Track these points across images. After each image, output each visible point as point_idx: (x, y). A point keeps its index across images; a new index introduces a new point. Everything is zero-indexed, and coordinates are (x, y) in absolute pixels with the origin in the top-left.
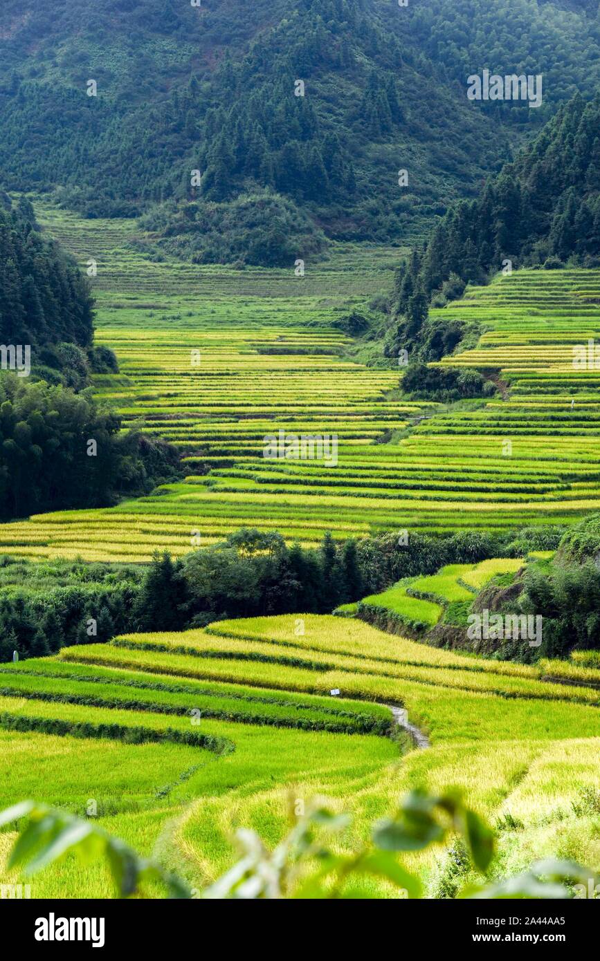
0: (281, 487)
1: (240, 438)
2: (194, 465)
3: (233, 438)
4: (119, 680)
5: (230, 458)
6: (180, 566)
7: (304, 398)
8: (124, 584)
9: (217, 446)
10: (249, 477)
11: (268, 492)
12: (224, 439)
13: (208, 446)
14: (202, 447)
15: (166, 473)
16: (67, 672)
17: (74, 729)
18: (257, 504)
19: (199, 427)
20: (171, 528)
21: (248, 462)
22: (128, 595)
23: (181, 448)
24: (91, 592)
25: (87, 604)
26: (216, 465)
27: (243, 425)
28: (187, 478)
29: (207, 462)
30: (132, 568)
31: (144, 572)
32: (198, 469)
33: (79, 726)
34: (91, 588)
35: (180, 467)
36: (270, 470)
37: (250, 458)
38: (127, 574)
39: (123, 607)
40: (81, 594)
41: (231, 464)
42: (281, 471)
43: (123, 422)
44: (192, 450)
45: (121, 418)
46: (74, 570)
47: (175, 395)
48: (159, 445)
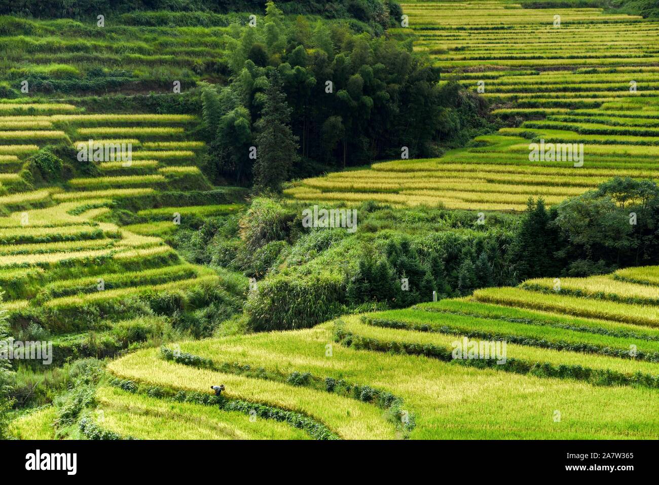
0: (612, 138)
1: (546, 90)
2: (505, 117)
3: (540, 90)
4: (554, 323)
5: (541, 110)
6: (555, 214)
7: (595, 50)
8: (495, 231)
9: (524, 97)
10: (568, 129)
11: (599, 143)
12: (531, 91)
13: (516, 98)
14: (511, 99)
15: (478, 125)
16: (495, 313)
17: (533, 368)
18: (595, 154)
19: (505, 80)
20: (518, 178)
21: (558, 113)
22: (502, 242)
23: (490, 101)
24: (465, 237)
25: (464, 250)
26: (527, 116)
27: (545, 77)
28: (501, 130)
29: (518, 114)
30: (499, 216)
31: (518, 221)
32: (509, 120)
33: (538, 366)
34: (465, 234)
35: (491, 119)
36: (588, 121)
37: (563, 110)
38: (495, 221)
39: (498, 253)
40: (456, 240)
41: (543, 116)
42: (602, 123)
43: (441, 75)
44: (500, 102)
45: (439, 70)
46: (442, 216)
47: (463, 49)
48: (470, 97)
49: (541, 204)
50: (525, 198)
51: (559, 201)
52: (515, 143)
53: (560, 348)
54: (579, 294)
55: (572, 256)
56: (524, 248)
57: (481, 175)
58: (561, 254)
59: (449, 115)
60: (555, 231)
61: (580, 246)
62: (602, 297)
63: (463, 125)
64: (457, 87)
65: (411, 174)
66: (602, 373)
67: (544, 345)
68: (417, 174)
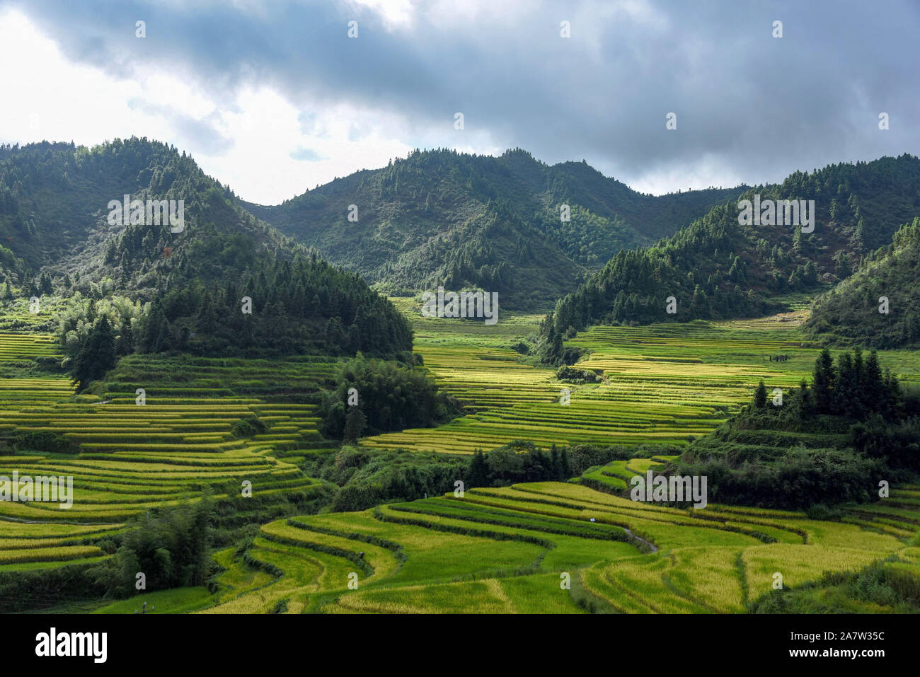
0: (517, 421)
1: (488, 398)
2: (469, 409)
3: (486, 398)
4: (481, 510)
5: (486, 407)
6: (487, 457)
7: (511, 380)
8: (459, 464)
9: (479, 401)
10: (498, 416)
11: (511, 423)
12: (482, 398)
13: (474, 401)
14: (471, 401)
15: (456, 413)
16: (453, 505)
17: (469, 532)
18: (509, 429)
19: (469, 392)
20: (472, 439)
21: (494, 409)
22: (462, 470)
23: (462, 401)
24: (444, 467)
25: (443, 473)
26: (479, 410)
27: (488, 391)
28: (467, 416)
29: (475, 408)
30: (461, 456)
31: (469, 460)
32: (471, 411)
33: (471, 531)
34: (444, 466)
35: (462, 410)
36: (507, 413)
37: (496, 407)
38: (460, 460)
39: (460, 475)
40: (440, 468)
41: (486, 410)
42: (513, 414)
43: (439, 388)
44: (467, 403)
45: (438, 386)
46: (434, 456)
47: (451, 377)
48: (452, 400)
49: (480, 452)
50: (473, 449)
51: (489, 450)
52: (473, 422)
53: (483, 522)
54: (494, 496)
55: (495, 477)
56: (472, 473)
57: (455, 437)
58: (490, 476)
59: (442, 408)
60: (487, 465)
61: (499, 473)
62: (505, 497)
63: (449, 413)
64: (446, 394)
65: (421, 436)
66: (500, 534)
67: (475, 521)
68: (425, 436)
